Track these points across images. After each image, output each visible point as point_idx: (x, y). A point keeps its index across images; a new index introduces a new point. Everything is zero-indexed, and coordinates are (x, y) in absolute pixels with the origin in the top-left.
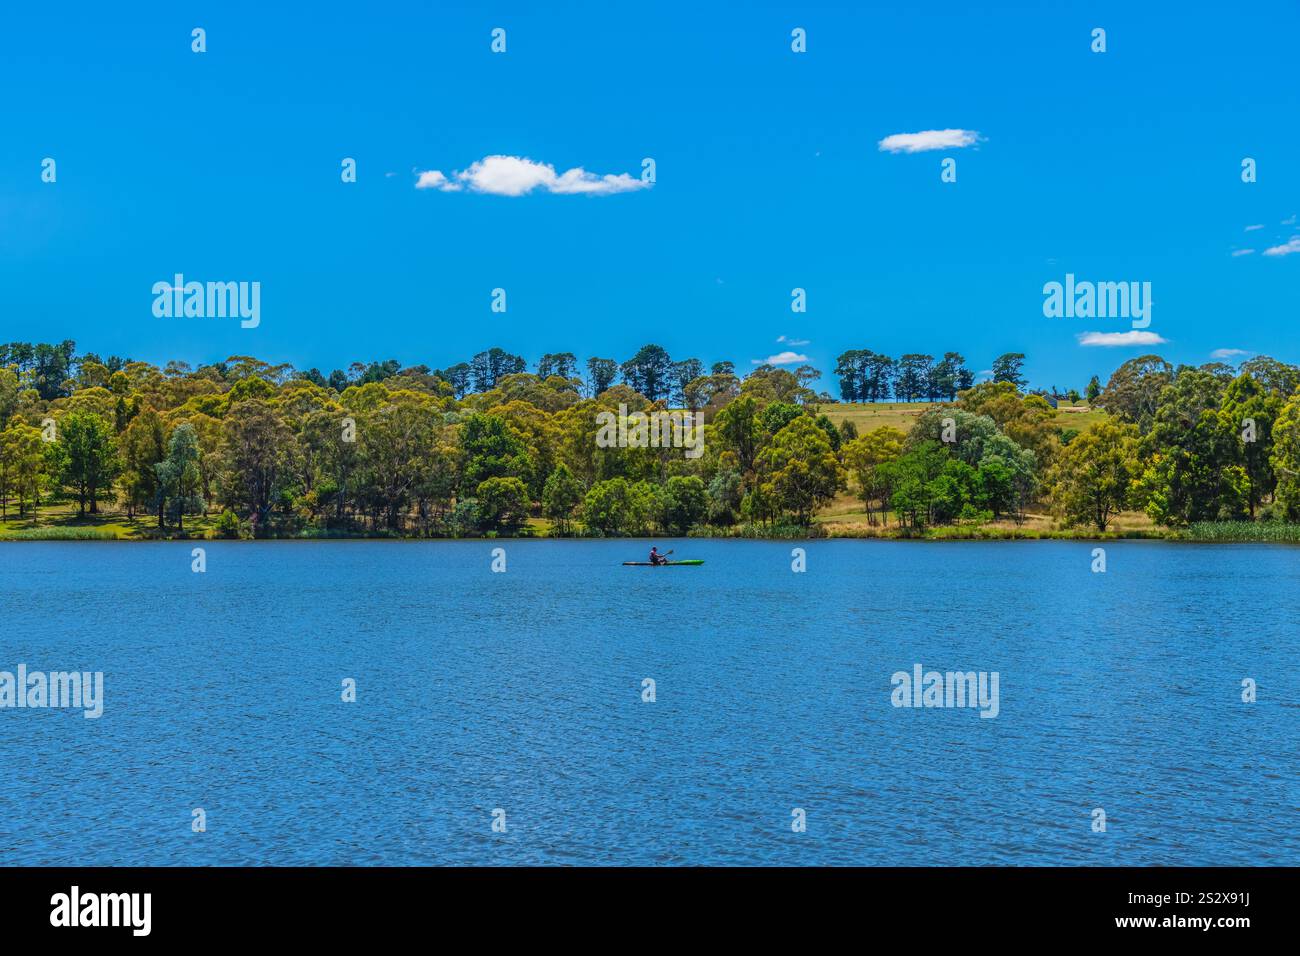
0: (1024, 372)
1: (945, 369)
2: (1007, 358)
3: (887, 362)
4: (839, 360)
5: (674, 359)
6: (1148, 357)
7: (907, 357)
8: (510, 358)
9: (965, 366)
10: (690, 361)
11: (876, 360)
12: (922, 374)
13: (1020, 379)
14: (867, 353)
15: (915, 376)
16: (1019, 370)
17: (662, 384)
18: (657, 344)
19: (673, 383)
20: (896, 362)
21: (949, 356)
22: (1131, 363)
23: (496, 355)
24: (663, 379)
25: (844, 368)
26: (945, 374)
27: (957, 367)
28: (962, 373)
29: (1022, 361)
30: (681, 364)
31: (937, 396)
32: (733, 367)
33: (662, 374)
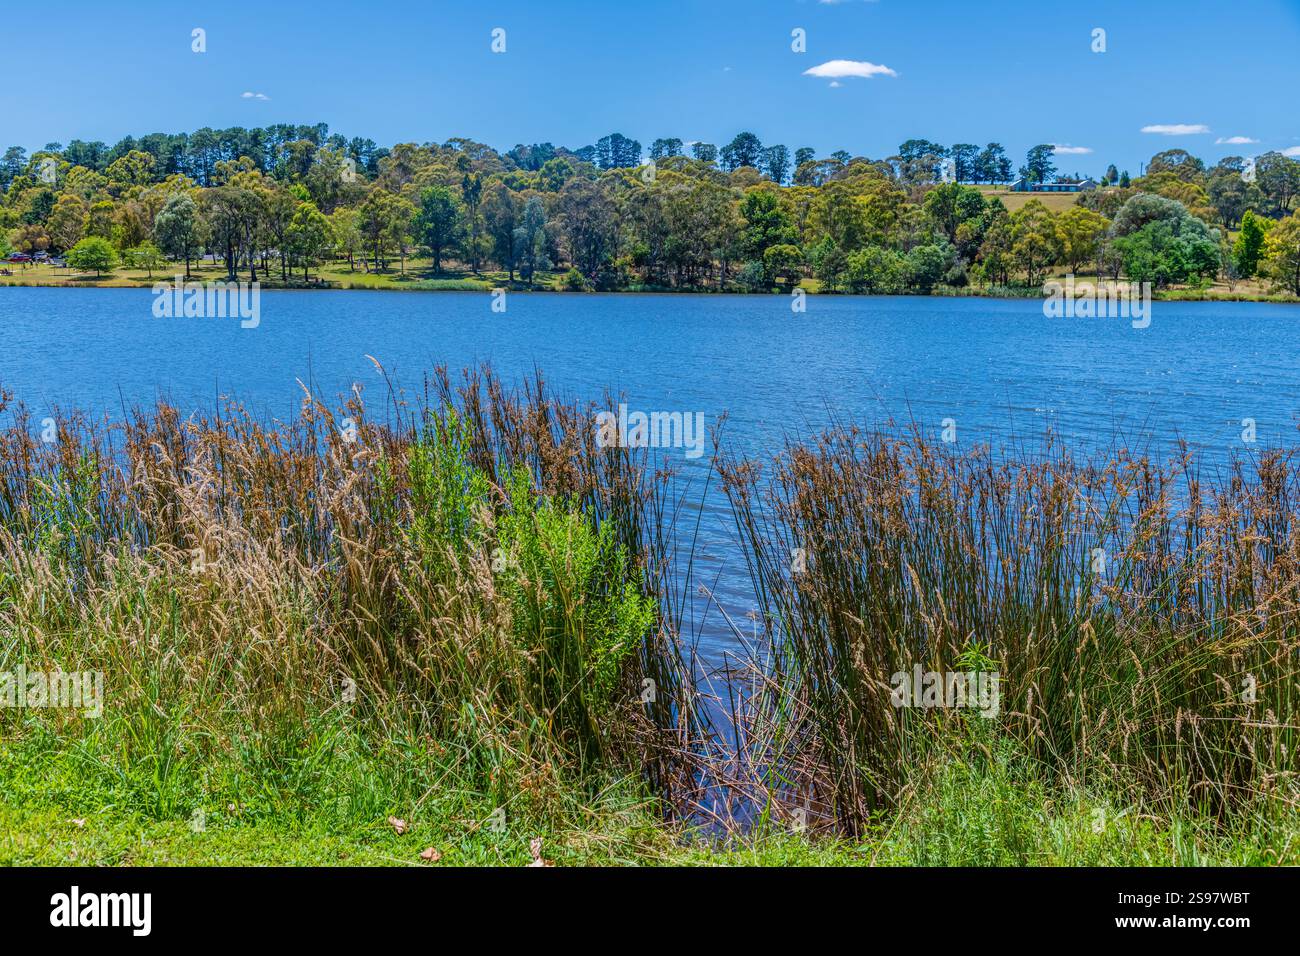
0: (1052, 162)
1: (988, 156)
2: (1040, 149)
3: (941, 150)
4: (901, 148)
5: (765, 145)
6: (1175, 151)
7: (957, 147)
8: (628, 142)
9: (1006, 155)
10: (777, 147)
11: (932, 148)
12: (968, 160)
13: (1050, 166)
14: (924, 143)
15: (963, 162)
16: (1049, 159)
17: (754, 166)
18: (751, 131)
19: (763, 165)
20: (948, 150)
21: (992, 146)
22: (1161, 156)
23: (617, 138)
24: (755, 162)
25: (904, 155)
26: (987, 162)
27: (997, 156)
28: (1001, 160)
29: (1052, 151)
30: (770, 149)
31: (980, 179)
32: (813, 152)
33: (755, 158)
